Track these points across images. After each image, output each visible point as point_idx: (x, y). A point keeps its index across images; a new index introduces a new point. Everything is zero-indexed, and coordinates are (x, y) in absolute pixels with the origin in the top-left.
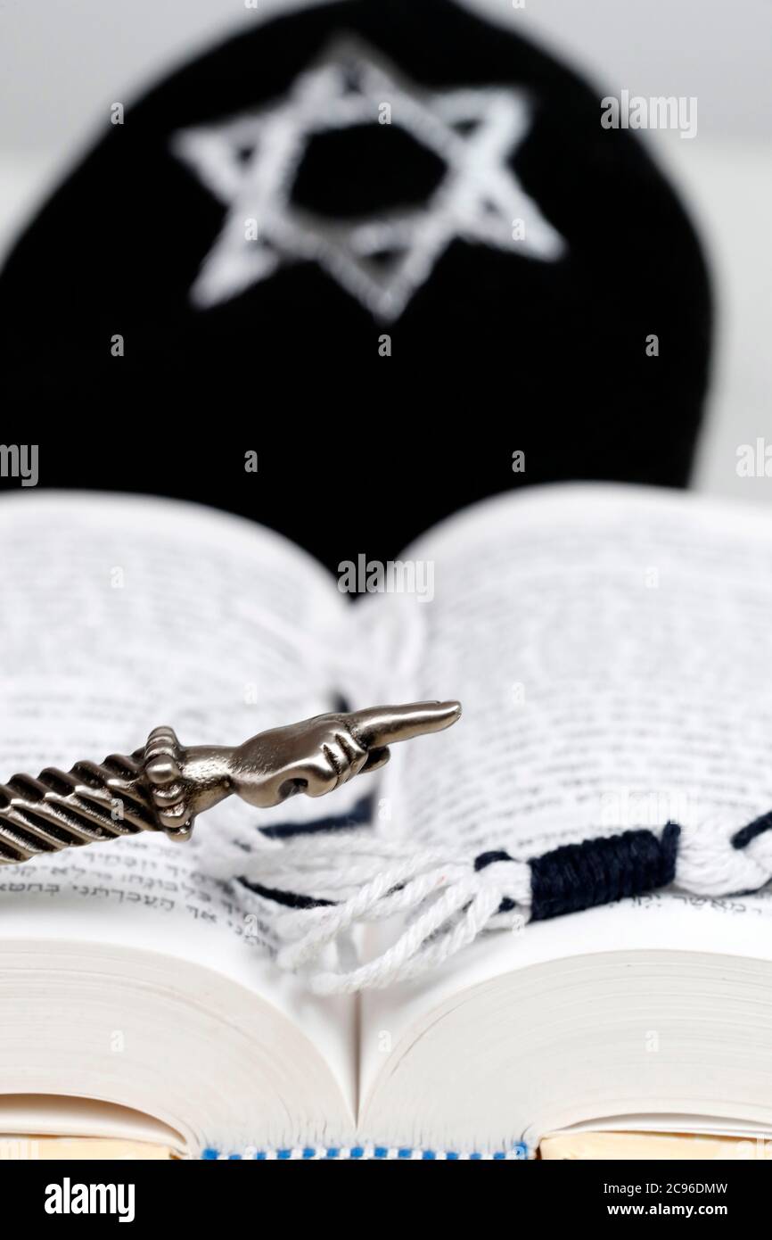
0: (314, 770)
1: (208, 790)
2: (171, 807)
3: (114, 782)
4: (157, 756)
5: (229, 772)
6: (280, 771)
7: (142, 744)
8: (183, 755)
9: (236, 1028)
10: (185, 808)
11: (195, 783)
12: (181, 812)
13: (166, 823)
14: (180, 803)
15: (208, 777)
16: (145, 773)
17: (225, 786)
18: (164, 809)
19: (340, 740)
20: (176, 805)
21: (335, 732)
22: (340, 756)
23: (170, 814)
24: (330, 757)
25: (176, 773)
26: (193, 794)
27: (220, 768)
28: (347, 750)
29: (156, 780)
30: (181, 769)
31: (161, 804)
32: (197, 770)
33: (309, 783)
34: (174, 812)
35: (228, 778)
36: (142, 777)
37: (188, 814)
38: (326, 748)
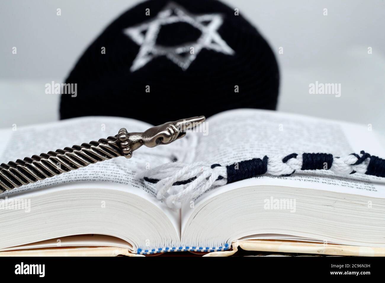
0: (165, 135)
1: (136, 143)
2: (126, 148)
3: (110, 142)
4: (121, 133)
5: (141, 138)
6: (155, 136)
7: (117, 133)
8: (129, 135)
9: (146, 213)
10: (130, 148)
11: (132, 141)
12: (129, 149)
13: (125, 152)
14: (128, 146)
15: (136, 140)
16: (119, 139)
17: (141, 142)
18: (123, 148)
19: (172, 127)
20: (127, 147)
21: (170, 125)
22: (172, 132)
23: (125, 149)
24: (169, 131)
25: (127, 138)
26: (132, 145)
27: (139, 138)
28: (174, 130)
29: (121, 140)
30: (128, 137)
31: (123, 147)
32: (133, 138)
33: (164, 138)
34: (127, 149)
35: (141, 140)
36: (118, 140)
37: (130, 151)
38: (168, 129)
